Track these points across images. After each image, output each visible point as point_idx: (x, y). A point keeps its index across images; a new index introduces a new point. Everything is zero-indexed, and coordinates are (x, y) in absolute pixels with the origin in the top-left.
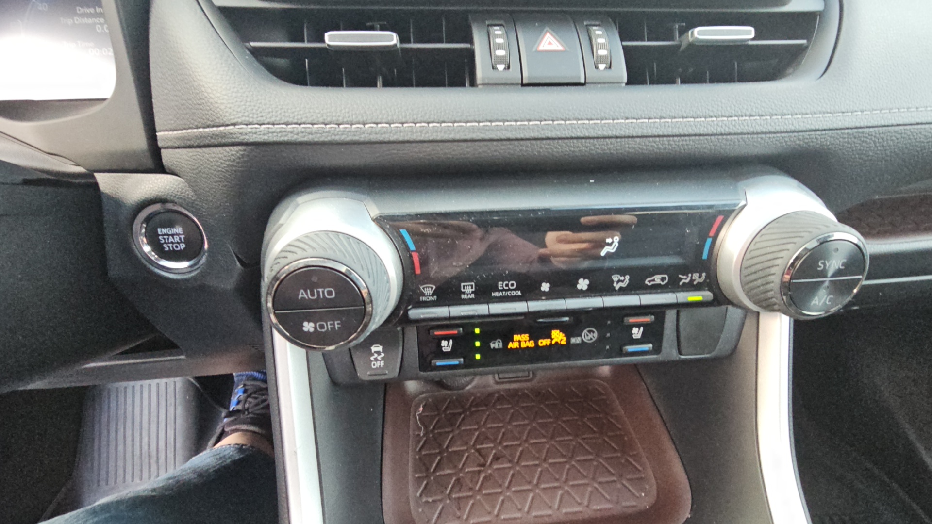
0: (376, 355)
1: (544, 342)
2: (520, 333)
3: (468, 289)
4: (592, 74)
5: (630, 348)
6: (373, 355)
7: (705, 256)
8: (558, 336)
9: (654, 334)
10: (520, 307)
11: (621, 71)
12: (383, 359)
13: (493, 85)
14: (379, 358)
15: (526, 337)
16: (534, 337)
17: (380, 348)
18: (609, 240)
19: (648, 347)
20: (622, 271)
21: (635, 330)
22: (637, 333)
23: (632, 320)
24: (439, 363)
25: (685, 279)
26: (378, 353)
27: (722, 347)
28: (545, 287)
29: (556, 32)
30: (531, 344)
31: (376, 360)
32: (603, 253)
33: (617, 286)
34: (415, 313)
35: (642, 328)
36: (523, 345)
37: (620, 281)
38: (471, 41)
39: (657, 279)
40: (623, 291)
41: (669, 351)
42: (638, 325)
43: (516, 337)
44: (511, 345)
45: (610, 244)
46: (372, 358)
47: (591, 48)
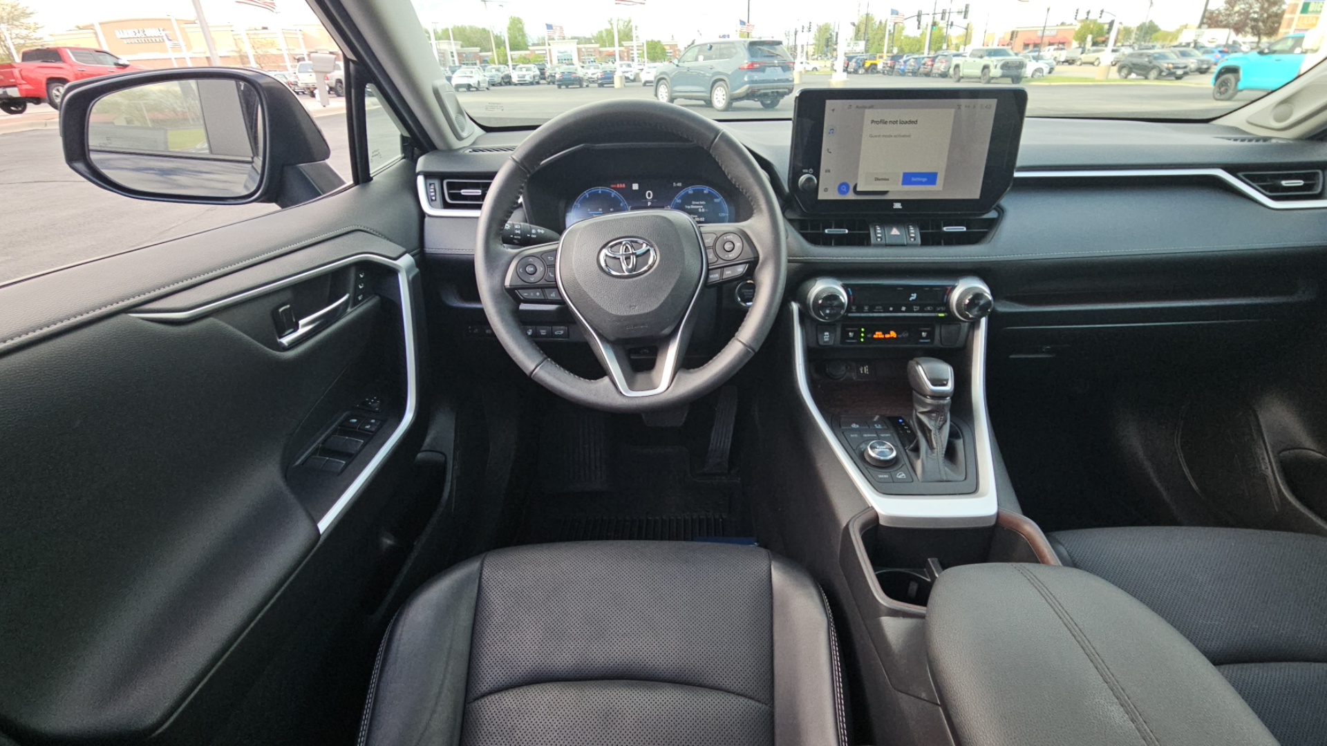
0: (826, 336)
1: (887, 336)
2: (879, 331)
3: (866, 308)
4: (909, 242)
5: (921, 340)
7: (945, 301)
8: (893, 334)
9: (931, 335)
10: (883, 315)
11: (919, 241)
12: (828, 337)
13: (878, 245)
15: (881, 333)
16: (884, 334)
17: (827, 333)
18: (913, 295)
20: (917, 305)
22: (924, 334)
23: (922, 329)
24: (848, 341)
25: (939, 309)
27: (959, 344)
28: (891, 309)
29: (897, 228)
30: (883, 336)
32: (911, 299)
33: (915, 310)
34: (850, 315)
35: (926, 333)
36: (880, 337)
37: (916, 308)
38: (869, 230)
39: (929, 308)
40: (916, 312)
41: (937, 343)
42: (924, 331)
43: (877, 333)
44: (875, 336)
47: (909, 233)
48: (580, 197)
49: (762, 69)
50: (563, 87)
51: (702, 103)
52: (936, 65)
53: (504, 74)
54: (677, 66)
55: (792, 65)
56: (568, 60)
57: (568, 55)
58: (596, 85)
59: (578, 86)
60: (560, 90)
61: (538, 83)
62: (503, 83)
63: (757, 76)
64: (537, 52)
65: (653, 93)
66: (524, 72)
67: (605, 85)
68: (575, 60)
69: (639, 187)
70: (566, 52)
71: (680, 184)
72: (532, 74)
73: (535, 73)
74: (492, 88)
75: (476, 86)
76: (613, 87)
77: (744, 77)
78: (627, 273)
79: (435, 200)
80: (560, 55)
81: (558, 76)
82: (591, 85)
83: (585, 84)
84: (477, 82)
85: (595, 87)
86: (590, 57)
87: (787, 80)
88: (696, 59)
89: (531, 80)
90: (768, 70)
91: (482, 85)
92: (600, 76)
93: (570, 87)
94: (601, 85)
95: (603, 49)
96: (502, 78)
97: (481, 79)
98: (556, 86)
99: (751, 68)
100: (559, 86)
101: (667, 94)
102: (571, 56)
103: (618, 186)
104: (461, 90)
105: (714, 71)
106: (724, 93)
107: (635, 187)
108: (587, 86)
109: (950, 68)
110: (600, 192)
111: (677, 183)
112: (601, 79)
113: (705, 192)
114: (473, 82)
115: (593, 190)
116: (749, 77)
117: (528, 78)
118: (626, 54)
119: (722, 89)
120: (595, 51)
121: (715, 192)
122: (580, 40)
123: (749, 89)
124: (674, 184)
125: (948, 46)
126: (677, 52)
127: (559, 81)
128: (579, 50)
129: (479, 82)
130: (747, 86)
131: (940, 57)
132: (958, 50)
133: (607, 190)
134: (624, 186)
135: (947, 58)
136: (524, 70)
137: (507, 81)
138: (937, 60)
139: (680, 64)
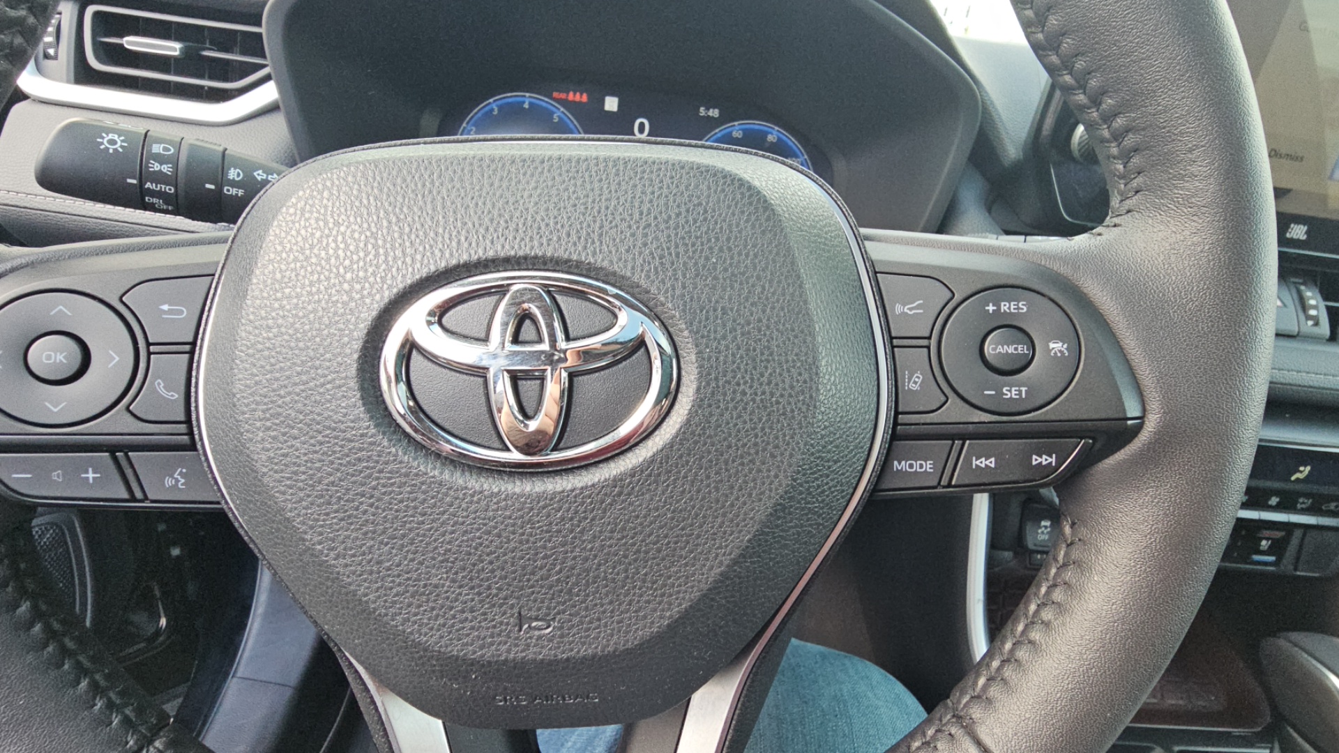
0: (1043, 529)
4: (1302, 329)
5: (1256, 557)
6: (1040, 527)
9: (1279, 548)
11: (1325, 328)
12: (1048, 533)
14: (1045, 531)
17: (1048, 523)
18: (1302, 469)
19: (1272, 558)
20: (1307, 495)
21: (1264, 542)
22: (1265, 544)
26: (1046, 527)
31: (1043, 533)
32: (1293, 478)
33: (1300, 507)
35: (1270, 542)
37: (1304, 502)
39: (1333, 505)
41: (1287, 565)
42: (1267, 539)
45: (1301, 472)
46: (1040, 531)
47: (1304, 307)
48: (478, 112)
69: (620, 106)
71: (714, 113)
78: (515, 456)
79: (55, 58)
103: (571, 96)
107: (611, 104)
110: (526, 106)
111: (708, 109)
113: (770, 138)
115: (511, 97)
121: (792, 141)
124: (702, 109)
133: (543, 101)
134: (585, 98)
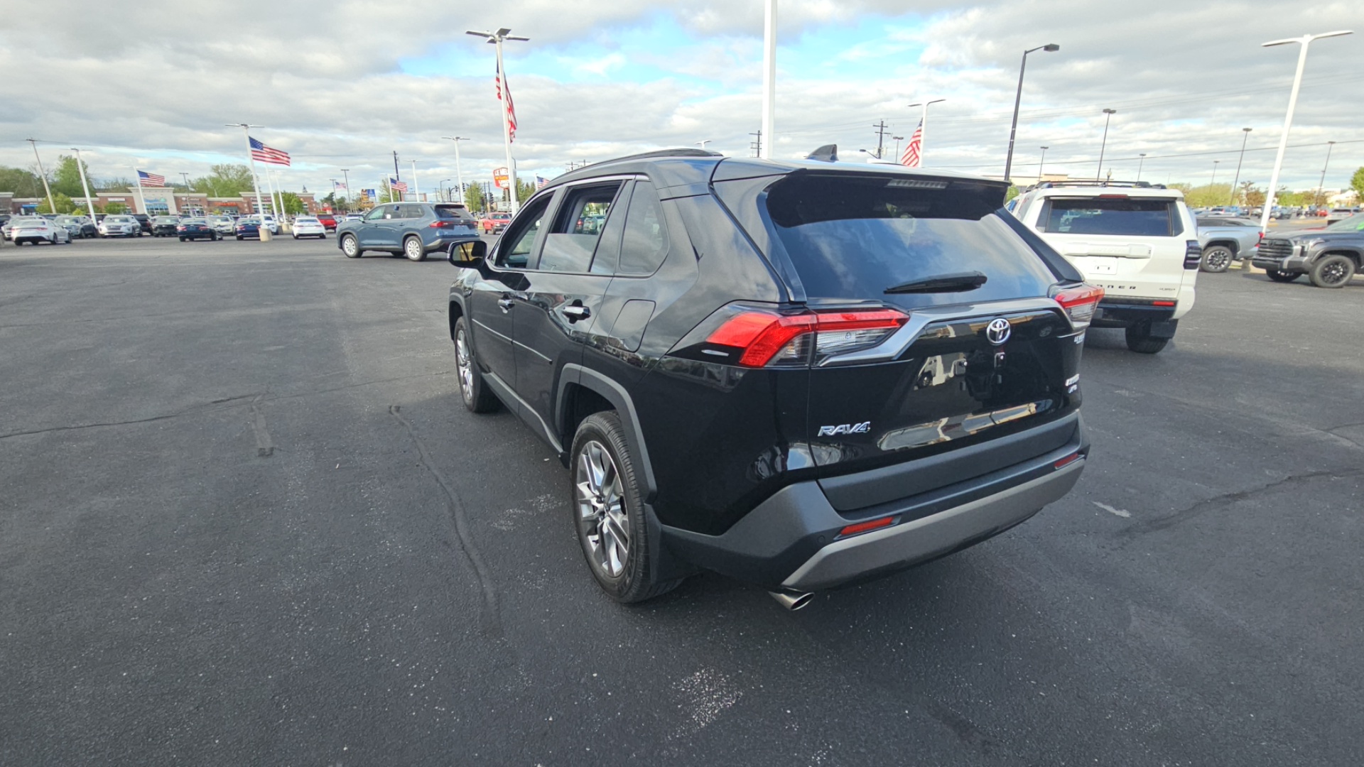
49: (451, 226)
50: (187, 240)
51: (390, 254)
52: (585, 225)
53: (84, 224)
54: (363, 222)
55: (476, 224)
56: (161, 209)
57: (160, 204)
58: (235, 238)
59: (210, 239)
60: (183, 243)
61: (140, 235)
62: (83, 235)
63: (446, 232)
64: (110, 200)
65: (337, 245)
66: (117, 222)
67: (245, 238)
68: (173, 209)
70: (156, 200)
72: (130, 225)
73: (134, 225)
74: (74, 241)
75: (52, 238)
76: (259, 240)
77: (435, 233)
80: (148, 203)
81: (179, 228)
82: (224, 238)
83: (218, 237)
84: (52, 234)
85: (234, 240)
86: (196, 207)
87: (473, 236)
88: (384, 217)
89: (131, 232)
90: (456, 227)
91: (59, 237)
92: (238, 230)
93: (195, 239)
94: (240, 238)
95: (211, 199)
96: (82, 229)
97: (58, 230)
98: (177, 239)
99: (441, 226)
100: (183, 239)
101: (354, 247)
102: (166, 205)
104: (24, 243)
105: (404, 227)
106: (417, 245)
108: (221, 239)
109: (596, 228)
112: (240, 232)
114: (44, 234)
116: (440, 233)
117: (124, 230)
118: (246, 205)
119: (415, 242)
120: (200, 200)
122: (179, 188)
123: (441, 242)
125: (590, 209)
126: (314, 205)
127: (182, 233)
128: (177, 199)
129: (55, 234)
130: (439, 240)
131: (587, 219)
132: (599, 212)
135: (592, 220)
136: (117, 220)
137: (90, 233)
138: (585, 221)
139: (366, 221)
